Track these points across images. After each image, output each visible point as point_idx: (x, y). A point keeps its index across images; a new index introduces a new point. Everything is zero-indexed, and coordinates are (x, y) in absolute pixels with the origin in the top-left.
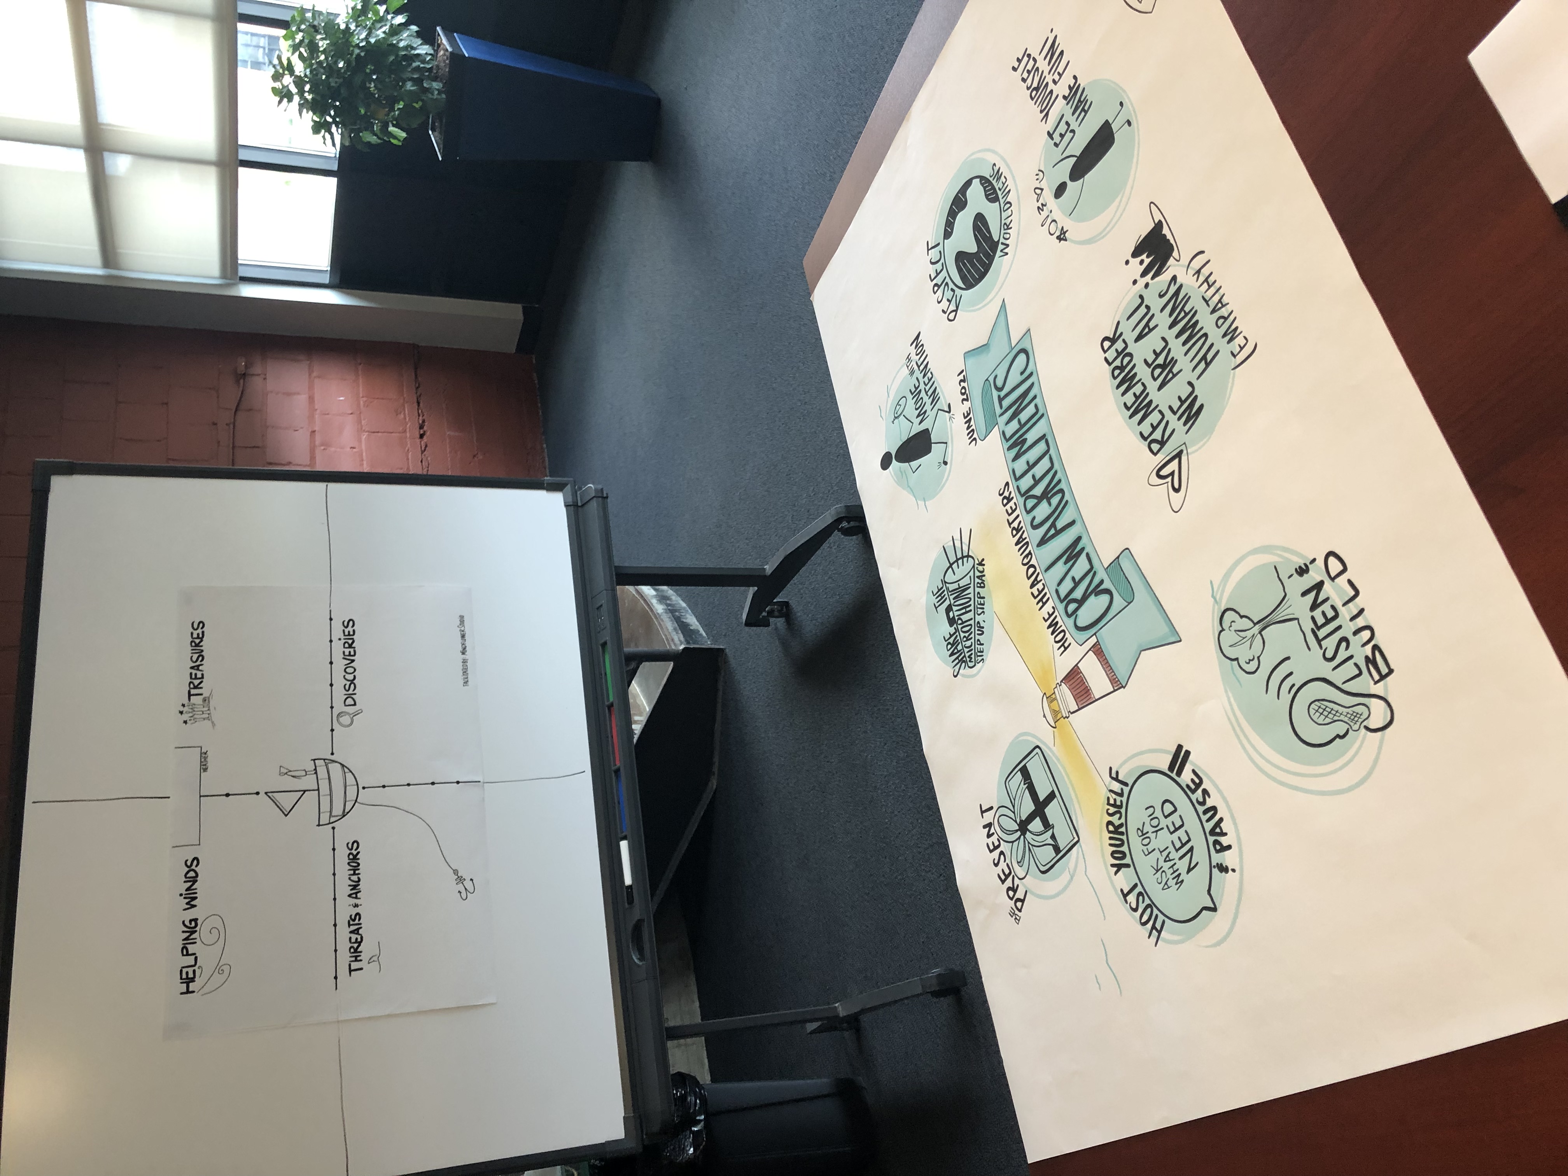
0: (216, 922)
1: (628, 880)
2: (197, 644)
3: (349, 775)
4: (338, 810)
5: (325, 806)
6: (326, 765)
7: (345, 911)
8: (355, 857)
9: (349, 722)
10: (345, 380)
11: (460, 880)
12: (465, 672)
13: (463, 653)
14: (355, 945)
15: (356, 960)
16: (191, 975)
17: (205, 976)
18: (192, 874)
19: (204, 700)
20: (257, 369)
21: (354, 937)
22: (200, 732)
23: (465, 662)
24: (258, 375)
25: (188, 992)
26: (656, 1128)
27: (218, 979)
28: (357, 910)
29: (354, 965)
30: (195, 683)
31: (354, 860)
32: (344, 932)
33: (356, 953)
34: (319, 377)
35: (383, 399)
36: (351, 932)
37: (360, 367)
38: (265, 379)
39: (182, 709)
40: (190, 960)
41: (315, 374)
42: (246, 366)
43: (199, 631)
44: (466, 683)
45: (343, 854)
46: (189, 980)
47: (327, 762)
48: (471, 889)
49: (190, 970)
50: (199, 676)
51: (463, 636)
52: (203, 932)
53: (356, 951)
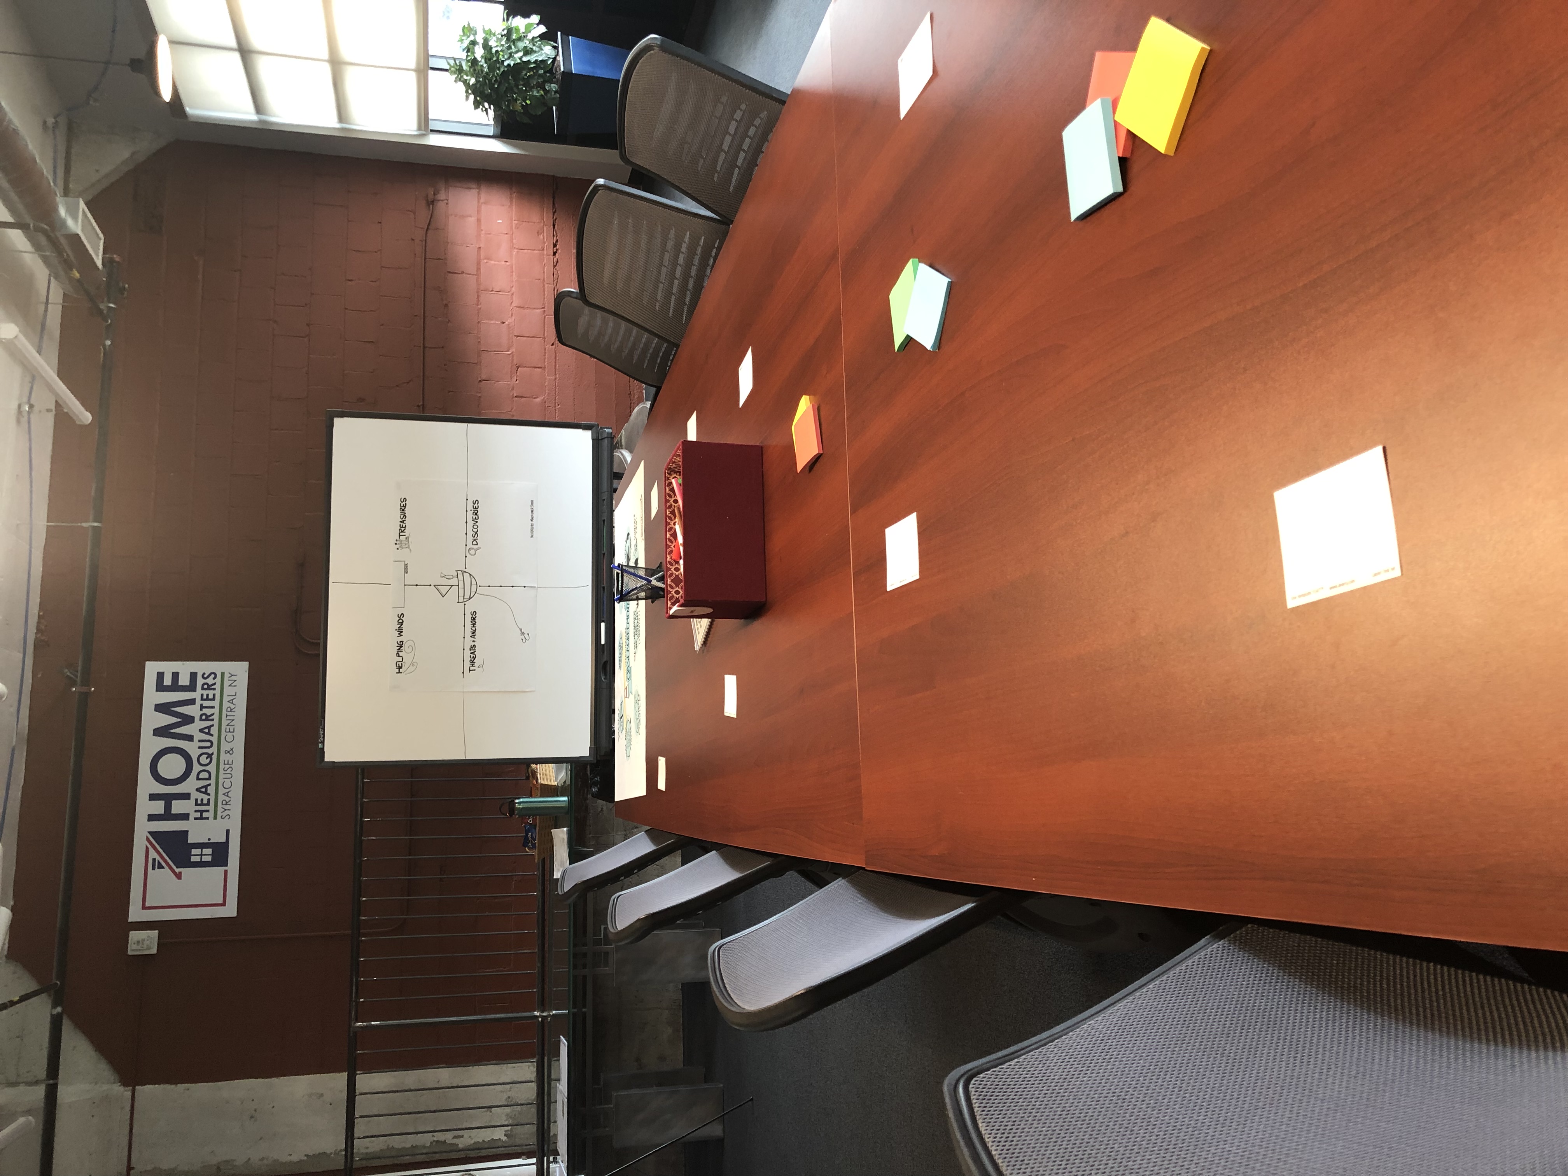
0: (410, 643)
1: (603, 642)
2: (403, 510)
3: (473, 579)
4: (467, 596)
5: (461, 594)
6: (463, 574)
7: (469, 643)
8: (474, 619)
9: (474, 553)
10: (503, 206)
11: (523, 633)
12: (532, 530)
13: (532, 521)
14: (473, 659)
15: (473, 666)
16: (400, 665)
17: (407, 666)
18: (401, 621)
19: (406, 538)
20: (442, 196)
21: (472, 655)
22: (404, 554)
23: (532, 525)
24: (443, 200)
25: (399, 672)
26: (603, 753)
27: (412, 668)
28: (474, 643)
29: (471, 668)
30: (402, 530)
31: (474, 620)
32: (468, 652)
33: (472, 663)
34: (485, 203)
35: (528, 222)
36: (471, 653)
37: (514, 195)
38: (447, 204)
39: (396, 542)
40: (400, 659)
41: (482, 200)
42: (434, 194)
43: (404, 503)
44: (532, 536)
45: (469, 617)
46: (400, 668)
47: (463, 572)
48: (527, 638)
49: (400, 663)
50: (404, 526)
51: (532, 511)
52: (405, 646)
53: (473, 662)
